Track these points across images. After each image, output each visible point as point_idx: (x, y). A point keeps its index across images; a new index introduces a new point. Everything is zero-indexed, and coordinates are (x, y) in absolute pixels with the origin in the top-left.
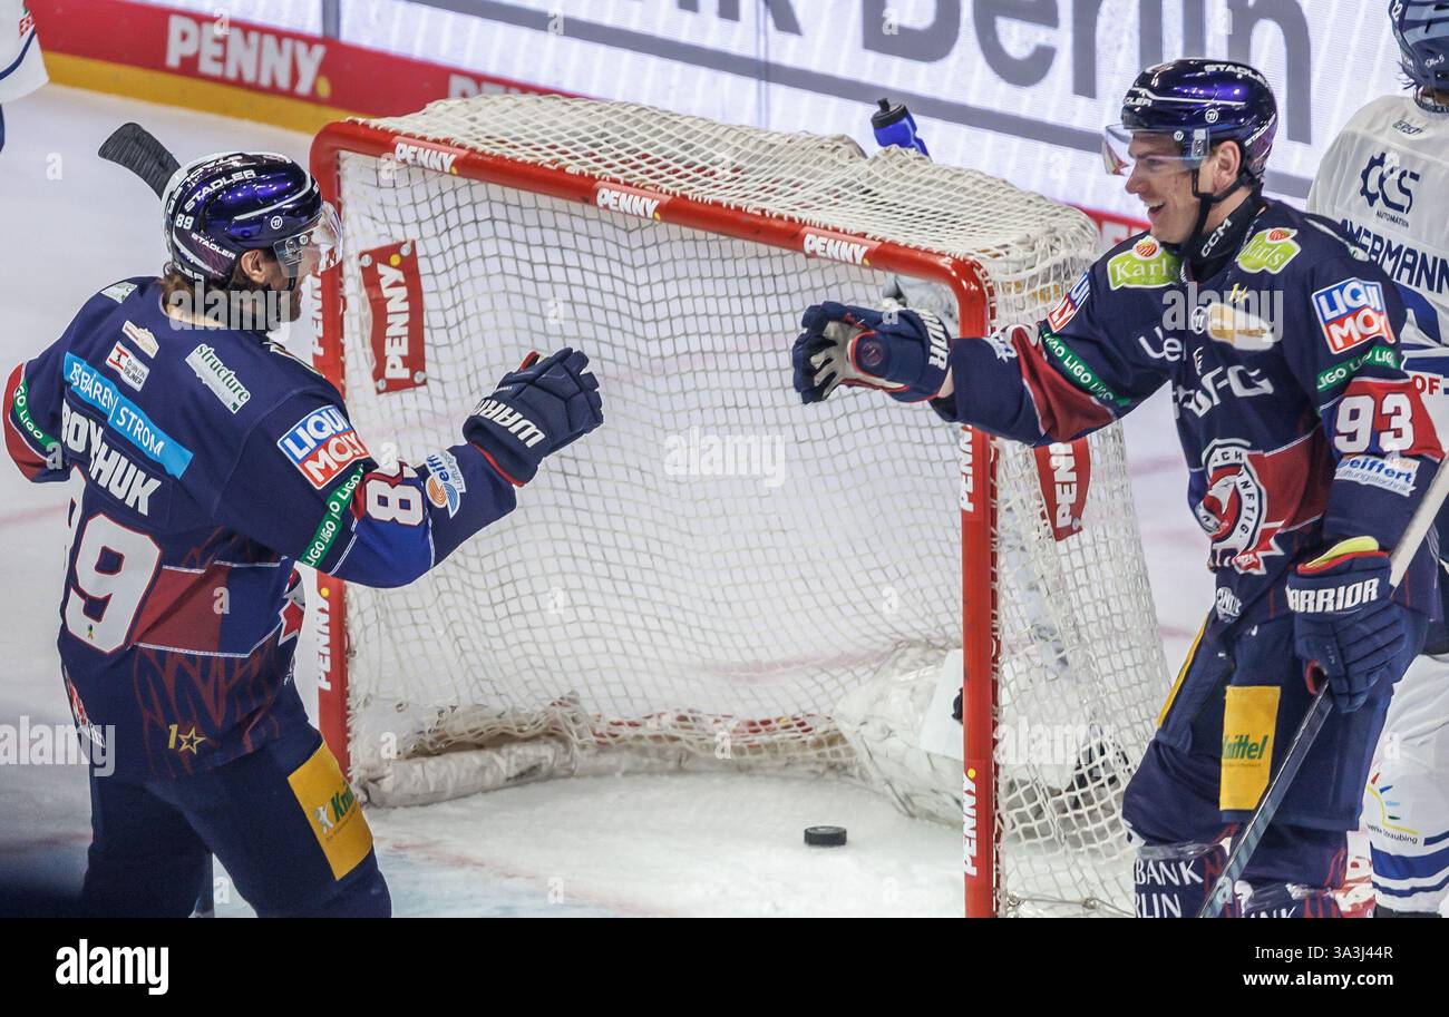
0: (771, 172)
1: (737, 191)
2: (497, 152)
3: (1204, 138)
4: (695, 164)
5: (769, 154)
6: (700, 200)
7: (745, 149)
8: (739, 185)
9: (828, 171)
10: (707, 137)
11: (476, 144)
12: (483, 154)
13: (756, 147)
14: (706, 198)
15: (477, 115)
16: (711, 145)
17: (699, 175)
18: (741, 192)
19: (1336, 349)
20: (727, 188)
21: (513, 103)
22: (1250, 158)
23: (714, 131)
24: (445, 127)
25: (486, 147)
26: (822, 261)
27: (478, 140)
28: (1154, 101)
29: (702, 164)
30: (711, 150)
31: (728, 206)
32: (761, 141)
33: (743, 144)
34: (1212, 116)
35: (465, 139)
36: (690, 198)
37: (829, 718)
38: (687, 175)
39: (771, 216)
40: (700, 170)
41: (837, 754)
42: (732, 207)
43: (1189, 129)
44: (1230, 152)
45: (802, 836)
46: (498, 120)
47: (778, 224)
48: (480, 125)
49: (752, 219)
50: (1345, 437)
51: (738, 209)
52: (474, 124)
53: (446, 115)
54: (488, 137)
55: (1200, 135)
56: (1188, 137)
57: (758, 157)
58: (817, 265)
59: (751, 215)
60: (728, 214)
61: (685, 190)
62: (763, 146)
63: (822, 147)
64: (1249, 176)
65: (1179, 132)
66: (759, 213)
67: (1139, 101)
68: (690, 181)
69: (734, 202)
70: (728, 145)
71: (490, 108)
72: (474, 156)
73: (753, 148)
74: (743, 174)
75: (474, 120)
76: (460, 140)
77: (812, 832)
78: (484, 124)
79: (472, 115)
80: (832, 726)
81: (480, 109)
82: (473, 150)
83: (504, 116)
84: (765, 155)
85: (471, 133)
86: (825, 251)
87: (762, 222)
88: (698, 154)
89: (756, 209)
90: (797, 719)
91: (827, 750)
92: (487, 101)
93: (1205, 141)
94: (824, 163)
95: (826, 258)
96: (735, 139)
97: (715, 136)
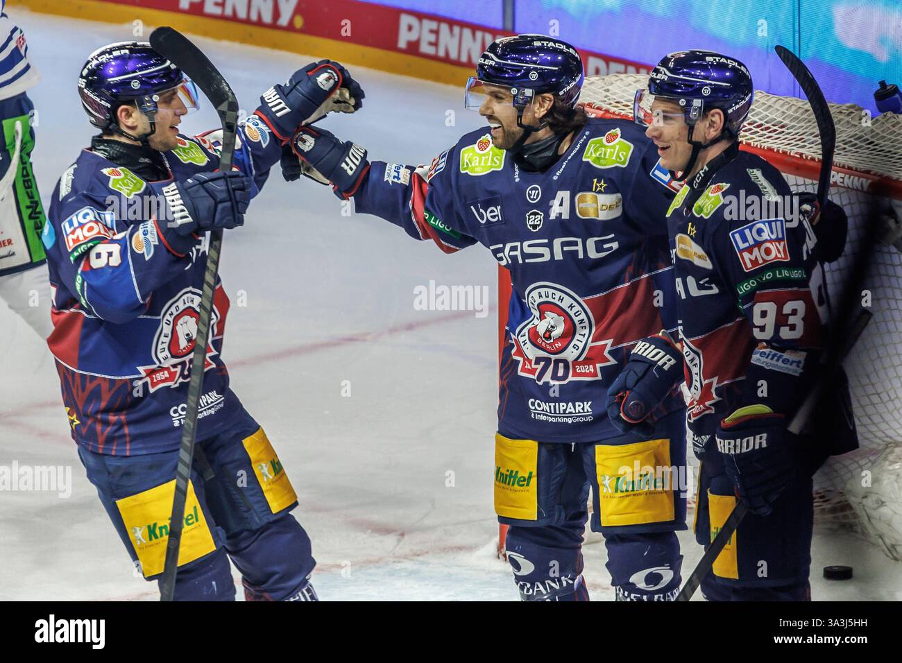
0: (806, 128)
1: (784, 141)
2: (623, 112)
3: (700, 105)
4: (755, 122)
5: (805, 116)
6: (759, 147)
7: (788, 113)
8: (784, 137)
9: (845, 129)
10: (764, 104)
11: (609, 106)
12: (614, 113)
13: (796, 111)
14: (763, 144)
15: (610, 88)
16: (766, 110)
17: (758, 130)
18: (786, 142)
19: (747, 269)
20: (776, 139)
21: (634, 80)
22: (731, 121)
23: (768, 100)
24: (589, 95)
25: (615, 109)
26: (840, 189)
27: (610, 104)
28: (669, 77)
29: (760, 122)
30: (767, 113)
31: (778, 151)
32: (799, 108)
33: (787, 110)
34: (706, 91)
35: (602, 104)
36: (752, 145)
37: (841, 493)
38: (751, 129)
39: (806, 157)
40: (758, 126)
41: (846, 517)
42: (781, 152)
43: (690, 98)
44: (717, 117)
45: (822, 572)
46: (624, 91)
47: (812, 164)
48: (612, 94)
49: (794, 160)
50: (758, 329)
51: (785, 153)
52: (607, 94)
53: (589, 87)
54: (618, 102)
55: (697, 103)
56: (689, 104)
57: (797, 118)
58: (836, 191)
59: (794, 157)
60: (779, 157)
61: (748, 139)
62: (801, 111)
63: (841, 112)
64: (729, 132)
65: (683, 100)
66: (798, 156)
67: (659, 76)
68: (751, 134)
69: (782, 148)
70: (778, 110)
71: (618, 83)
72: (608, 115)
73: (794, 112)
74: (788, 129)
75: (608, 90)
76: (598, 104)
77: (829, 569)
78: (615, 94)
79: (607, 88)
80: (843, 498)
81: (612, 83)
82: (607, 111)
83: (627, 88)
84: (802, 117)
85: (606, 99)
86: (843, 183)
87: (801, 162)
88: (758, 115)
89: (797, 153)
90: (820, 493)
91: (840, 514)
92: (617, 78)
93: (700, 108)
94: (842, 123)
95: (844, 187)
96: (782, 106)
97: (769, 104)
